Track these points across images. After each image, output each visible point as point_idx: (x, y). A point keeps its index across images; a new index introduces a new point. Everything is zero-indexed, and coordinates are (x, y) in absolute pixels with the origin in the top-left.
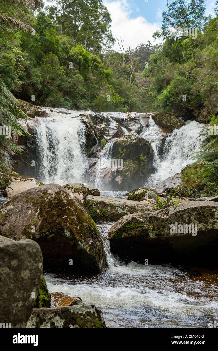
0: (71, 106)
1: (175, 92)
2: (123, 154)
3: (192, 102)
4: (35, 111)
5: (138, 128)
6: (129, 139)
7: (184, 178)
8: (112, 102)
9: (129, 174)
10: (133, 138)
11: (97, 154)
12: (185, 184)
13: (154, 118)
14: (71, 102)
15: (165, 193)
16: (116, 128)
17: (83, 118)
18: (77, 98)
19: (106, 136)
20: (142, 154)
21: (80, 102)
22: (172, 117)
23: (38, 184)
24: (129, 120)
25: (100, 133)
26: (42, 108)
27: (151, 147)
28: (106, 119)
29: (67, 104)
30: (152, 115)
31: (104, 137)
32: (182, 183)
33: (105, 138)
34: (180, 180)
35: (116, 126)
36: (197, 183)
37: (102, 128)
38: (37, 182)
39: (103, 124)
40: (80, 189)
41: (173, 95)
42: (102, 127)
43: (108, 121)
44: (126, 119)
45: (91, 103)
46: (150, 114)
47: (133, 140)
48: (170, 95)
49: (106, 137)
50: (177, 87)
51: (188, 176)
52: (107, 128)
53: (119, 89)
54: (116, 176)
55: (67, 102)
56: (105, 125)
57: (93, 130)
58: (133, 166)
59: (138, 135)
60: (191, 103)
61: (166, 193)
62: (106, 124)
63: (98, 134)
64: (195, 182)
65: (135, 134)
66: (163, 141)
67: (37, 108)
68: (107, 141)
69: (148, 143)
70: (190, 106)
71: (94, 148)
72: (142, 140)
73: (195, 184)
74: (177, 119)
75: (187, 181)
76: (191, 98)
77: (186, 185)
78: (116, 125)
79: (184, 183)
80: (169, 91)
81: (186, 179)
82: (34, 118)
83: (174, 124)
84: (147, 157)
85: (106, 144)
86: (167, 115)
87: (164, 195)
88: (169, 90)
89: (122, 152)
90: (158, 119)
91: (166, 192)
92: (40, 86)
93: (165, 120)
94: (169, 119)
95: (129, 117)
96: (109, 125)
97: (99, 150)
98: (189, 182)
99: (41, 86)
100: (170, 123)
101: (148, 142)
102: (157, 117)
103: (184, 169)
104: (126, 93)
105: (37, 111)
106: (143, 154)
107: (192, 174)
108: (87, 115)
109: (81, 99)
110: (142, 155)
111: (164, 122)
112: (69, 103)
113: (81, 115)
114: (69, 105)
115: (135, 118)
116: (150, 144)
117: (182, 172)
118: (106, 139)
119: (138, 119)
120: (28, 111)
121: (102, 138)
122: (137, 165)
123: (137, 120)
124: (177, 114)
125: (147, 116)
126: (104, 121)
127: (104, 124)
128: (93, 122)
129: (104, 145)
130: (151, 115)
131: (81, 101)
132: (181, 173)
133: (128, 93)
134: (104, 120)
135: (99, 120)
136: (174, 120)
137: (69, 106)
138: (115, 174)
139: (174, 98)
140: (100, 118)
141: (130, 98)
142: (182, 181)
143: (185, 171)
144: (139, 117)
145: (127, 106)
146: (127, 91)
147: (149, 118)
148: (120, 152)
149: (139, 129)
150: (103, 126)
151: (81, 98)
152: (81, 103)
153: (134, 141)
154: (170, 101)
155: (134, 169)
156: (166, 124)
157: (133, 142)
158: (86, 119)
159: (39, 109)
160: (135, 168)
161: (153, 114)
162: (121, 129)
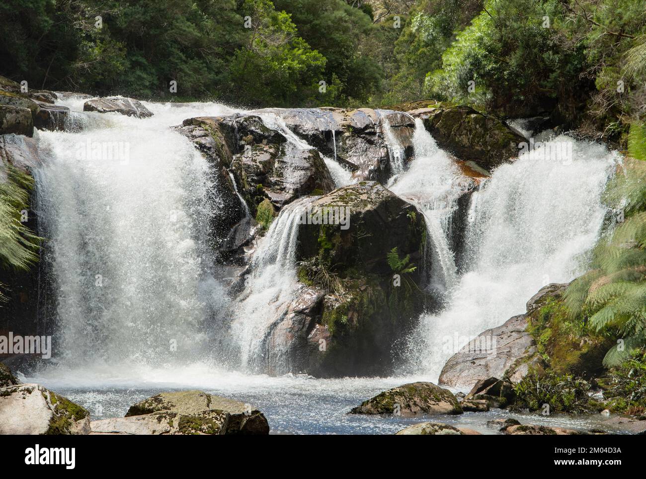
0: (153, 84)
1: (500, 40)
2: (333, 253)
3: (555, 74)
4: (34, 112)
5: (380, 161)
6: (352, 200)
7: (537, 332)
8: (289, 68)
9: (355, 319)
10: (364, 197)
11: (244, 252)
12: (541, 354)
13: (429, 126)
14: (153, 71)
15: (482, 397)
16: (307, 165)
17: (194, 133)
18: (171, 58)
19: (274, 191)
20: (394, 249)
21: (181, 70)
22: (490, 125)
23: (53, 407)
24: (347, 134)
25: (253, 180)
26: (56, 97)
27: (424, 227)
28: (273, 134)
29: (140, 78)
30: (425, 117)
31: (267, 196)
32: (531, 350)
33: (270, 199)
34: (526, 340)
35: (305, 158)
36: (585, 350)
37: (261, 166)
38: (49, 399)
39: (262, 150)
40: (200, 419)
41: (491, 50)
42: (260, 162)
43: (278, 139)
44: (338, 133)
45: (217, 73)
46: (417, 112)
47: (365, 203)
48: (484, 52)
49: (274, 196)
50: (506, 26)
51: (550, 327)
52: (276, 165)
53: (308, 26)
54: (311, 327)
55: (138, 73)
56: (271, 154)
57: (232, 171)
58: (366, 290)
59: (379, 187)
60: (553, 76)
61: (487, 399)
62: (272, 151)
63: (247, 187)
64: (576, 346)
65: (371, 183)
66: (463, 202)
67: (38, 98)
68: (278, 209)
69: (414, 214)
70: (549, 85)
71: (235, 232)
72: (393, 204)
73: (578, 353)
74: (507, 130)
75: (549, 345)
76: (553, 61)
77: (545, 357)
78: (307, 155)
79: (540, 347)
80: (481, 39)
81: (547, 334)
82: (30, 134)
83: (496, 145)
84: (411, 261)
85: (274, 216)
86: (473, 116)
87: (481, 406)
88: (478, 34)
89: (329, 246)
90: (443, 131)
91: (482, 393)
92: (46, 21)
93: (466, 134)
94: (480, 130)
95: (349, 126)
96: (284, 153)
97: (253, 238)
98: (554, 346)
99: (51, 22)
100: (485, 143)
101: (413, 208)
102: (438, 125)
103: (536, 302)
104: (333, 36)
105: (41, 111)
106: (397, 252)
107: (564, 321)
108: (208, 122)
109: (186, 62)
110: (394, 253)
111: (465, 140)
112: (145, 76)
113: (188, 122)
114: (147, 84)
115: (367, 127)
116: (420, 217)
117: (532, 313)
118: (276, 202)
119: (378, 130)
120: (10, 112)
121: (262, 200)
122: (379, 288)
123: (374, 134)
124: (505, 111)
125: (407, 120)
126: (265, 141)
127: (266, 151)
128: (229, 147)
129: (268, 221)
130: (419, 115)
131: (184, 67)
132: (529, 314)
133: (337, 36)
134: (266, 138)
135: (250, 137)
136: (497, 132)
137: (146, 87)
138: (309, 319)
139: (496, 62)
140: (252, 132)
141: (346, 53)
142: (534, 343)
143: (543, 310)
144: (380, 125)
145: (338, 81)
146: (337, 29)
147: (412, 126)
148: (323, 244)
149: (382, 166)
150: (265, 157)
151: (184, 58)
152: (186, 74)
153: (369, 207)
154: (482, 72)
155: (371, 302)
156: (472, 146)
157: (363, 211)
158: (206, 135)
159: (45, 101)
160: (373, 298)
161: (425, 113)
162: (324, 166)
